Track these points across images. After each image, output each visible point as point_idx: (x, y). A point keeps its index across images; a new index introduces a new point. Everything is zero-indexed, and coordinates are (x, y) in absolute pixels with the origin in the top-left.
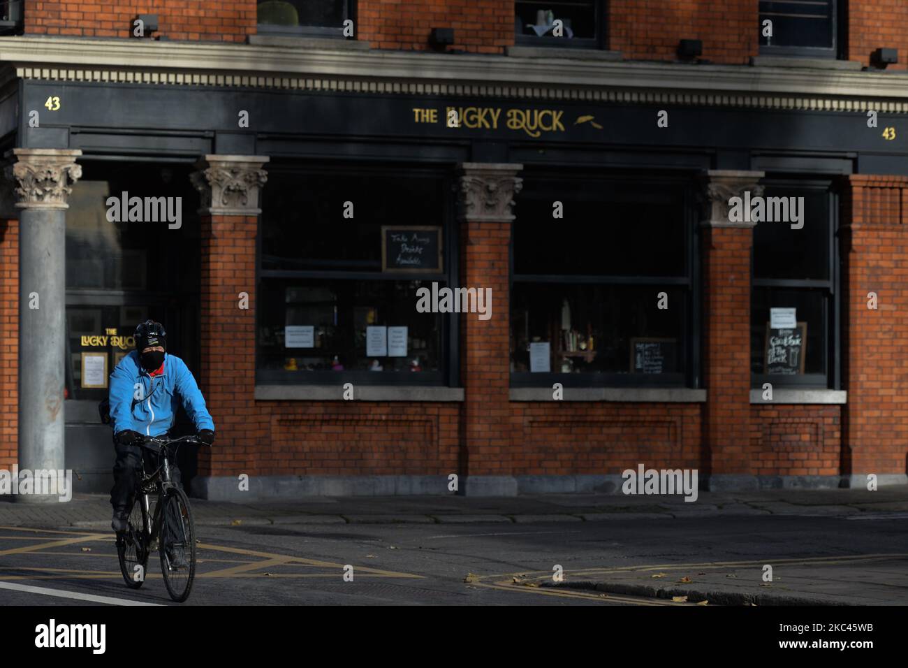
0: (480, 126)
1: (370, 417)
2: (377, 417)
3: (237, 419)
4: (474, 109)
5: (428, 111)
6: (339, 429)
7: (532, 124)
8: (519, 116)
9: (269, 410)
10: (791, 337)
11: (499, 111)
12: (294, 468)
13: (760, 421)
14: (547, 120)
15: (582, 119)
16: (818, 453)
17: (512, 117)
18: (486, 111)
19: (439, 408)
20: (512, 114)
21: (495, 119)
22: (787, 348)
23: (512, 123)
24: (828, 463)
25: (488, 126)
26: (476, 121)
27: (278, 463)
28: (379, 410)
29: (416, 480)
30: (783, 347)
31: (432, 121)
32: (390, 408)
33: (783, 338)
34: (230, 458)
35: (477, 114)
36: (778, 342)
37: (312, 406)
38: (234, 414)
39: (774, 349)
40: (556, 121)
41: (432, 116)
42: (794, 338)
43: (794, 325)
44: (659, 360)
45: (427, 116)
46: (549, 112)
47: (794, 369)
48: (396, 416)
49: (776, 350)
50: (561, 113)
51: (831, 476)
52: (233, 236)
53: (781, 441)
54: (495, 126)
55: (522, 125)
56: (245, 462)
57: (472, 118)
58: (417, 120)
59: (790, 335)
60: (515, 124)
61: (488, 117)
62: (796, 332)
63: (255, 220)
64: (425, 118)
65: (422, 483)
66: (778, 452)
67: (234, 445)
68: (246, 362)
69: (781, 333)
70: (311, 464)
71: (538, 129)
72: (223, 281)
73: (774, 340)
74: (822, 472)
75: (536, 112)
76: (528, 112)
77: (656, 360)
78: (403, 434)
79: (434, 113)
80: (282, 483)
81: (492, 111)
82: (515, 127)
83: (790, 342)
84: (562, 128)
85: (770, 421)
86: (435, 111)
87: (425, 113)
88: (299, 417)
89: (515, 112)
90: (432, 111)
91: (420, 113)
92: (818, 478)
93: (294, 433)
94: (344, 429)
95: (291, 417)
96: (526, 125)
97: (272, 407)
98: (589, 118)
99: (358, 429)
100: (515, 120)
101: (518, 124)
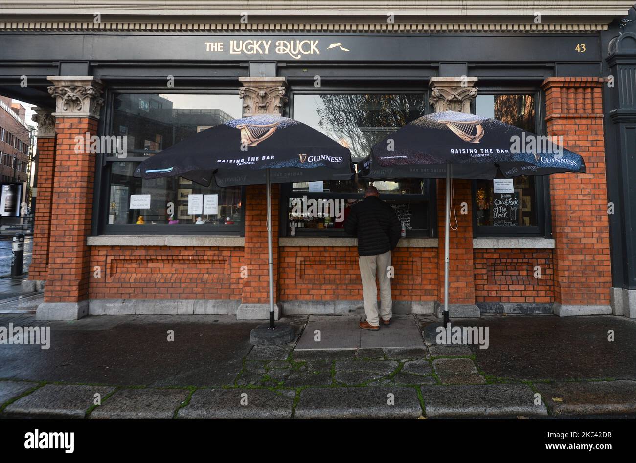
0: (255, 52)
1: (180, 257)
2: (185, 258)
3: (66, 260)
4: (252, 41)
5: (216, 43)
6: (160, 265)
7: (295, 49)
8: (285, 45)
9: (105, 252)
10: (510, 200)
11: (270, 42)
12: (122, 293)
13: (485, 261)
14: (307, 47)
15: (333, 46)
16: (534, 285)
17: (280, 46)
18: (260, 42)
19: (231, 251)
20: (280, 43)
21: (267, 47)
22: (508, 207)
23: (279, 50)
24: (542, 294)
25: (261, 52)
26: (252, 49)
27: (110, 290)
28: (187, 253)
29: (211, 303)
30: (504, 206)
31: (219, 50)
32: (194, 251)
33: (504, 200)
34: (58, 289)
35: (253, 44)
36: (501, 203)
37: (137, 250)
38: (63, 257)
39: (497, 208)
40: (313, 47)
41: (219, 47)
42: (513, 200)
43: (512, 191)
44: (409, 216)
45: (216, 47)
46: (308, 42)
47: (514, 222)
48: (200, 257)
49: (499, 209)
50: (317, 41)
51: (545, 303)
52: (70, 132)
53: (503, 275)
54: (267, 52)
55: (287, 51)
56: (69, 292)
57: (249, 47)
58: (208, 50)
59: (510, 198)
60: (281, 50)
61: (261, 46)
62: (513, 196)
63: (86, 121)
64: (214, 48)
65: (214, 306)
66: (500, 285)
67: (62, 279)
68: (74, 220)
69: (502, 196)
70: (134, 291)
71: (300, 53)
72: (61, 163)
73: (497, 202)
74: (537, 300)
75: (298, 42)
76: (292, 42)
77: (405, 216)
78: (208, 269)
79: (221, 45)
80: (108, 305)
81: (264, 42)
82: (282, 52)
83: (510, 203)
84: (318, 52)
85: (493, 261)
86: (222, 43)
87: (214, 45)
88: (127, 257)
89: (282, 42)
90: (219, 44)
91: (210, 45)
92: (534, 305)
93: (127, 268)
94: (164, 265)
95: (122, 257)
96: (290, 51)
97: (107, 250)
98: (339, 44)
99: (175, 265)
100: (282, 47)
101: (284, 50)
